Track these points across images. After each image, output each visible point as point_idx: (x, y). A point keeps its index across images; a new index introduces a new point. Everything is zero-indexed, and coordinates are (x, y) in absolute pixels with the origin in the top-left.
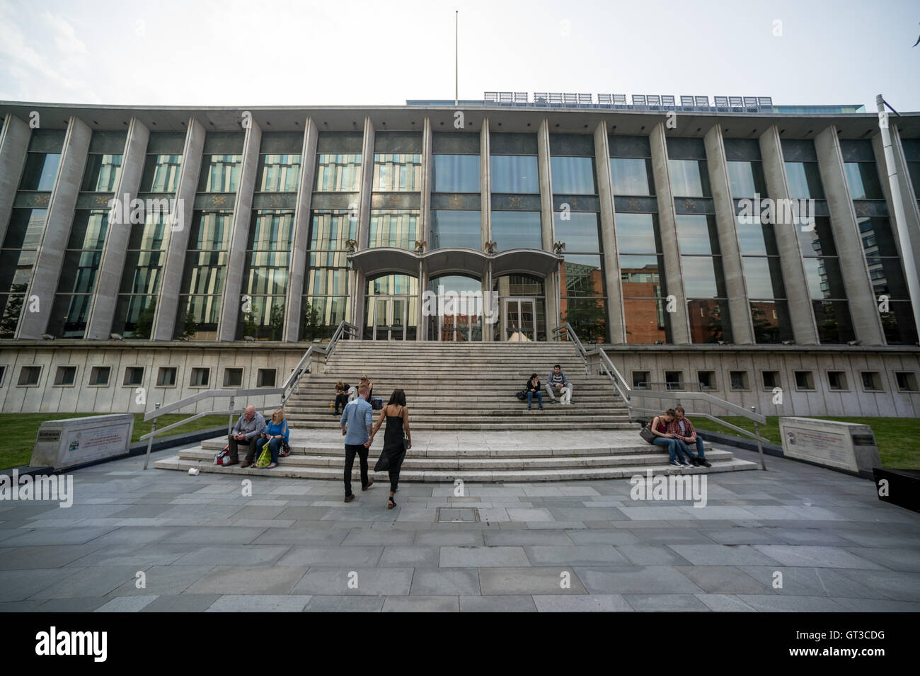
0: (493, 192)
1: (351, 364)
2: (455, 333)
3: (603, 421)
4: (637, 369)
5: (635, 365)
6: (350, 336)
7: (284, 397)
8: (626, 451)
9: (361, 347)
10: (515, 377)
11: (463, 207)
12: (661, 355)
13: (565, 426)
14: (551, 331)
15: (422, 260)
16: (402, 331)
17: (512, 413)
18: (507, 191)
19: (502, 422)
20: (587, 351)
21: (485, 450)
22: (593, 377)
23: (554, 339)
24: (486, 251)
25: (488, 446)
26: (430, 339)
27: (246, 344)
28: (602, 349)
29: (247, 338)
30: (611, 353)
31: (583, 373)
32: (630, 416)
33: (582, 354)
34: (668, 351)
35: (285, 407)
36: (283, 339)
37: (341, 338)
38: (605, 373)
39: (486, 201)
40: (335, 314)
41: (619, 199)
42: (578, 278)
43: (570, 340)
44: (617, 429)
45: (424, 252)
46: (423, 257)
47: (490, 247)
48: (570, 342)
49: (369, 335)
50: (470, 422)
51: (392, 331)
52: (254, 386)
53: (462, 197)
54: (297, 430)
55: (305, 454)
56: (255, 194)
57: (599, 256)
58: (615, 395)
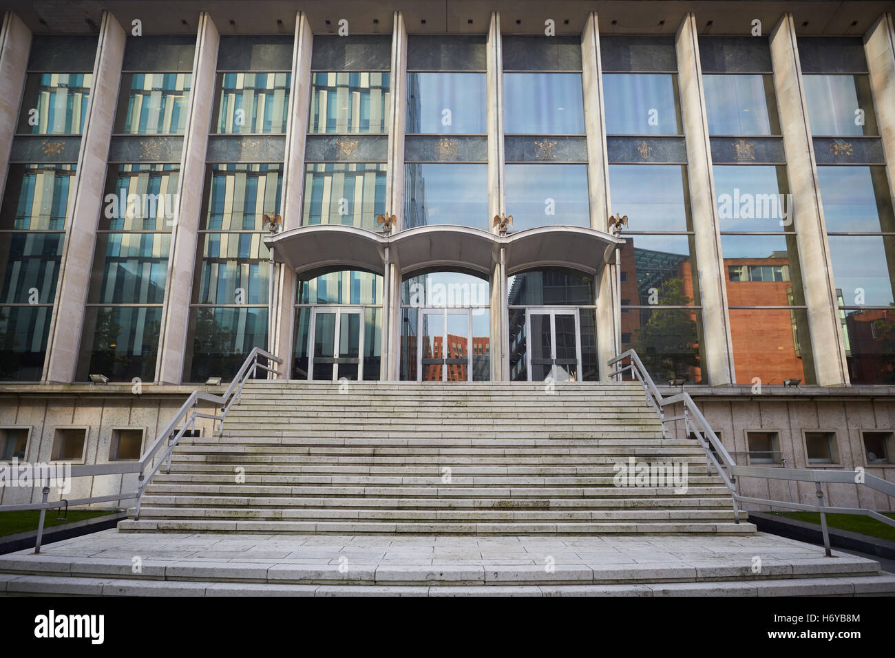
0: (508, 133)
1: (266, 420)
2: (445, 367)
3: (690, 520)
4: (755, 428)
5: (750, 422)
6: (269, 374)
7: (141, 478)
8: (724, 574)
9: (285, 392)
10: (539, 443)
11: (458, 159)
12: (797, 404)
13: (623, 527)
14: (606, 364)
15: (388, 245)
16: (356, 365)
17: (531, 505)
18: (532, 131)
19: (513, 521)
20: (664, 397)
21: (476, 570)
22: (674, 442)
23: (612, 376)
24: (495, 230)
25: (483, 562)
26: (402, 378)
27: (91, 388)
28: (686, 394)
29: (96, 377)
30: (703, 402)
31: (657, 435)
32: (736, 511)
33: (657, 402)
34: (808, 396)
35: (143, 496)
36: (156, 379)
37: (251, 377)
38: (693, 436)
39: (495, 148)
40: (252, 336)
41: (718, 143)
42: (658, 274)
43: (636, 379)
44: (714, 533)
45: (393, 232)
46: (391, 240)
47: (501, 222)
48: (635, 383)
49: (302, 372)
50: (460, 521)
51: (340, 365)
52: (103, 460)
53: (455, 142)
54: (162, 535)
55: (166, 579)
56: (114, 139)
57: (686, 237)
58: (710, 474)
